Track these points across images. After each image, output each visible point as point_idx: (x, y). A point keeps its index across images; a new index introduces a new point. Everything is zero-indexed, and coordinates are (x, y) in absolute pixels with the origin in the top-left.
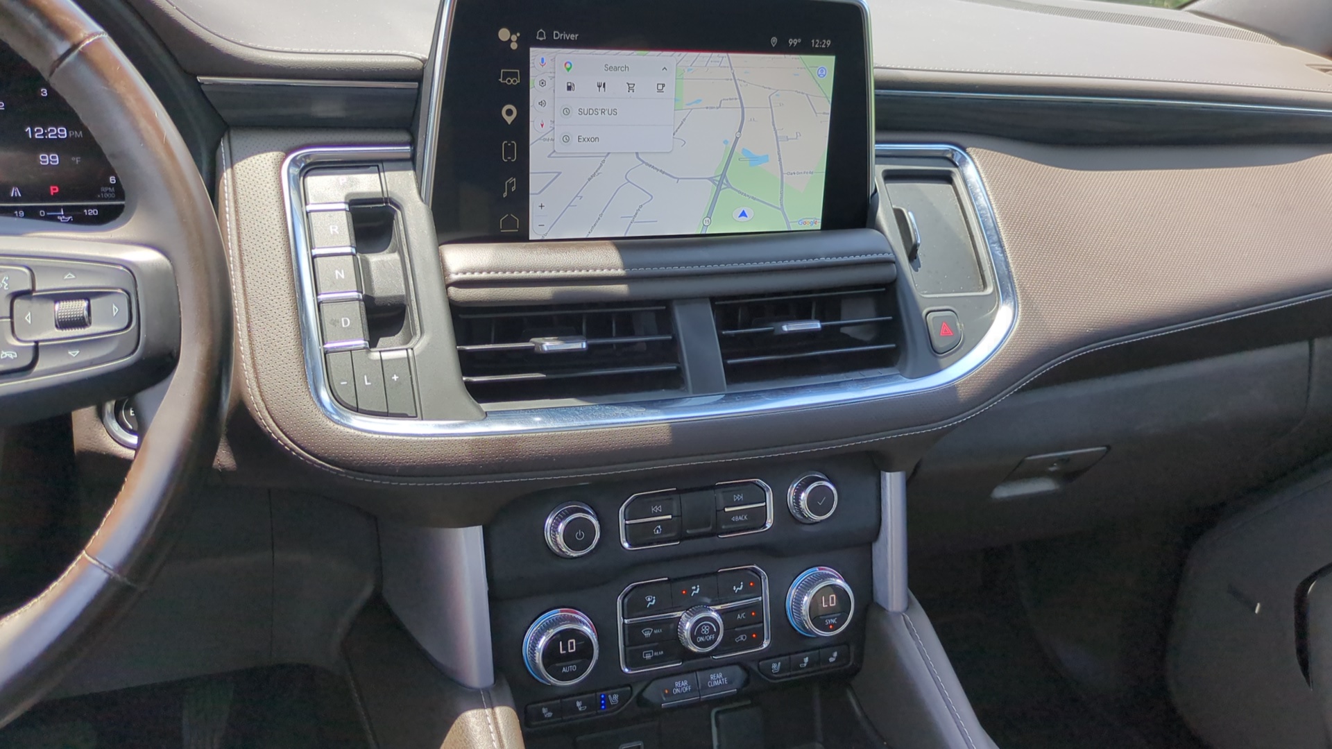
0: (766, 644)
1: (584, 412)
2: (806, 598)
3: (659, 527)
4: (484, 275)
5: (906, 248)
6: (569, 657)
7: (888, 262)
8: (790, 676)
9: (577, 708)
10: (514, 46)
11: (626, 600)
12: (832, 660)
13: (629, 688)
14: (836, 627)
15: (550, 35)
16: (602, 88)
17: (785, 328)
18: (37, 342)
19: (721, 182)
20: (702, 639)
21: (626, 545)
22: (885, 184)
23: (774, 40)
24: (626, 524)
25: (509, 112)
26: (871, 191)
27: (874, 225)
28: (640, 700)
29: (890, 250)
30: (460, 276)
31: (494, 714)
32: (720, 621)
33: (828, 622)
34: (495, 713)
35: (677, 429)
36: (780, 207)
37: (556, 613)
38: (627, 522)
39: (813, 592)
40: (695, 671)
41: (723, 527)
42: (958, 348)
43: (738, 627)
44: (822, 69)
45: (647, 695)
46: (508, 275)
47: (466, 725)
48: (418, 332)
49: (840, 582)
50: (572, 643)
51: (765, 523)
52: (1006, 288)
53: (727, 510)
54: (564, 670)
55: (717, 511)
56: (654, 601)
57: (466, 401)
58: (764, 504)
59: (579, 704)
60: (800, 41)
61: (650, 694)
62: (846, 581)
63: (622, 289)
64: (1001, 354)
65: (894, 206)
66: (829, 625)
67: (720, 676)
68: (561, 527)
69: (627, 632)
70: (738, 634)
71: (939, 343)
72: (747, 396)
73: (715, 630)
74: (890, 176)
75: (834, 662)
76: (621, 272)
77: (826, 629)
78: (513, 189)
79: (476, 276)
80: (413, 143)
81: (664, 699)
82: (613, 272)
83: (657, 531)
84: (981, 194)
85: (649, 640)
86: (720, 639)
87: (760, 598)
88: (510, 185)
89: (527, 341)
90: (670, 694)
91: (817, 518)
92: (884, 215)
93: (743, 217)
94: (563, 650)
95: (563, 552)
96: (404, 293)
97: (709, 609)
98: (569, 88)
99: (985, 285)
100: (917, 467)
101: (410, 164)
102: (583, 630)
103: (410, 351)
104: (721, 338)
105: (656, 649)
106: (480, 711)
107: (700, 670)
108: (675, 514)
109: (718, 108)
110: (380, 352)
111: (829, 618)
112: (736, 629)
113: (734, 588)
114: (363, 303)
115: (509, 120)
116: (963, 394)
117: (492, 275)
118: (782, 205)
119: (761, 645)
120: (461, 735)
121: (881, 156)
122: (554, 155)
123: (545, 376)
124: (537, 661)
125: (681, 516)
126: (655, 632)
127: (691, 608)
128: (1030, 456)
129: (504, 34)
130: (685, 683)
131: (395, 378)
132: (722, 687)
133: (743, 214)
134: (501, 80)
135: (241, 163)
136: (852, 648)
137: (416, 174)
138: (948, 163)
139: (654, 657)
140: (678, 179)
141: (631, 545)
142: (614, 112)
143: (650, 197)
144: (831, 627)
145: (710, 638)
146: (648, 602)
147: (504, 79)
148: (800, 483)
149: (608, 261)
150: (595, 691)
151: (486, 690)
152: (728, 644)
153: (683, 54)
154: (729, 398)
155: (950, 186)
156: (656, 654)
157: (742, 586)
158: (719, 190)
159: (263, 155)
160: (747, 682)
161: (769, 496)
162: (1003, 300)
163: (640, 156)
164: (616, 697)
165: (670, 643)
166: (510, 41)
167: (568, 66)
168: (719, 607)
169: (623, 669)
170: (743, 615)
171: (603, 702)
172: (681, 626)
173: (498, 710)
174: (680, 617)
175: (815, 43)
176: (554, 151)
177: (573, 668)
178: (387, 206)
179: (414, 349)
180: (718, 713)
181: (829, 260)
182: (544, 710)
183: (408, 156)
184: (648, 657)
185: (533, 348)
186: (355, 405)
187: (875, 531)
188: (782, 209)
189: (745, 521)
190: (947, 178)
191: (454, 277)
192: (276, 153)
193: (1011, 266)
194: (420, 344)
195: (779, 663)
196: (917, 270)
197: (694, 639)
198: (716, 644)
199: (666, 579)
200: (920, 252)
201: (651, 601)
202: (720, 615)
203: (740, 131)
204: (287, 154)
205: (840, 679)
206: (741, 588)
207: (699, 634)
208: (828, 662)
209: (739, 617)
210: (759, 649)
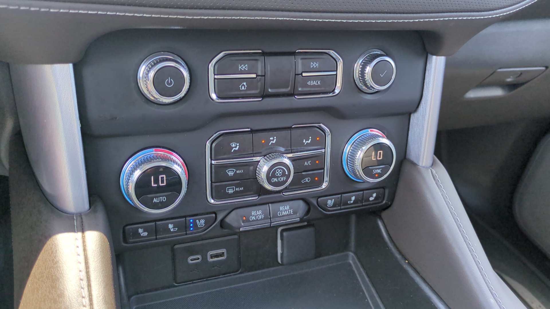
0: (324, 185)
2: (359, 153)
3: (245, 84)
6: (160, 190)
8: (340, 209)
9: (169, 229)
11: (214, 145)
12: (371, 199)
13: (214, 215)
14: (380, 176)
20: (275, 180)
21: (214, 96)
24: (215, 79)
28: (223, 224)
31: (83, 238)
32: (291, 167)
33: (375, 172)
34: (84, 236)
37: (152, 152)
38: (216, 77)
39: (365, 148)
40: (268, 203)
41: (300, 89)
43: (304, 171)
45: (228, 220)
47: (55, 246)
49: (385, 141)
50: (162, 178)
51: (334, 89)
53: (304, 74)
54: (155, 200)
55: (296, 75)
56: (238, 147)
58: (335, 73)
59: (171, 226)
61: (232, 219)
62: (391, 141)
66: (375, 174)
67: (287, 207)
68: (152, 74)
69: (213, 170)
70: (304, 177)
73: (287, 173)
75: (373, 200)
77: (373, 176)
81: (242, 224)
83: (243, 87)
85: (232, 179)
86: (290, 180)
87: (323, 150)
90: (248, 221)
91: (377, 88)
94: (154, 183)
95: (157, 99)
97: (283, 156)
102: (173, 168)
105: (237, 186)
107: (272, 203)
108: (260, 73)
111: (376, 169)
112: (303, 173)
113: (304, 141)
119: (321, 186)
120: (50, 256)
124: (130, 191)
125: (264, 76)
126: (238, 172)
127: (268, 154)
128: (500, 68)
130: (260, 212)
132: (288, 216)
136: (387, 191)
139: (236, 192)
141: (219, 97)
144: (376, 175)
145: (282, 179)
146: (233, 147)
148: (366, 57)
150: (185, 217)
151: (80, 215)
152: (297, 184)
156: (237, 189)
157: (310, 140)
160: (308, 212)
161: (340, 67)
164: (203, 221)
165: (249, 182)
168: (290, 155)
169: (209, 199)
170: (309, 162)
171: (191, 225)
172: (259, 169)
173: (88, 234)
174: (259, 161)
177: (164, 199)
180: (283, 231)
182: (140, 231)
184: (231, 191)
189: (318, 86)
195: (333, 200)
197: (269, 179)
198: (287, 184)
199: (247, 130)
202: (291, 161)
206: (309, 142)
207: (274, 175)
208: (369, 200)
209: (306, 163)
210: (319, 189)
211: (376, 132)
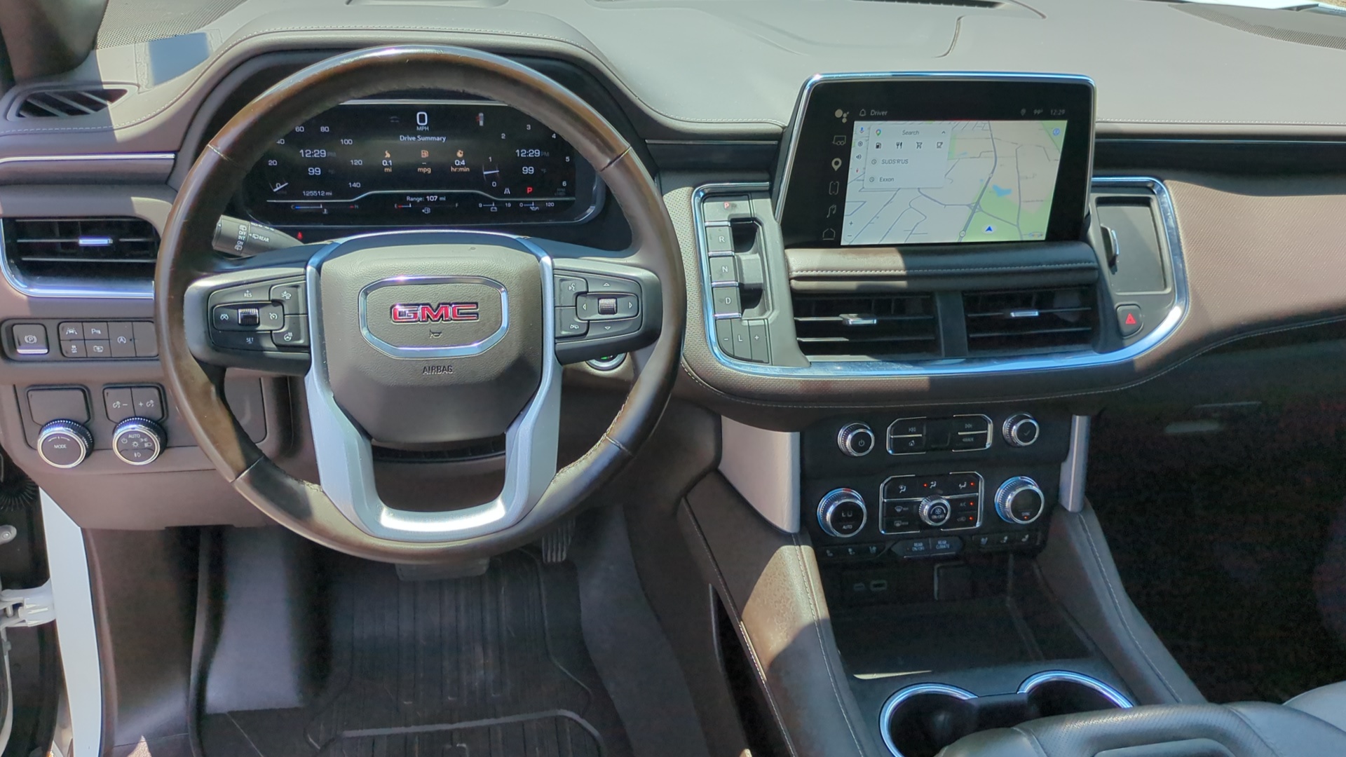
0: (978, 525)
1: (872, 366)
2: (1010, 497)
3: (912, 441)
4: (814, 273)
5: (1108, 257)
6: (848, 519)
7: (1092, 269)
8: (993, 548)
9: (849, 553)
10: (844, 120)
11: (886, 487)
12: (1024, 540)
13: (883, 544)
14: (1029, 518)
15: (868, 113)
16: (899, 146)
17: (1013, 315)
18: (589, 320)
19: (975, 207)
20: (935, 517)
21: (890, 451)
22: (1097, 206)
23: (1023, 111)
25: (837, 163)
26: (1086, 213)
27: (1086, 240)
28: (890, 553)
29: (1093, 258)
30: (799, 273)
31: (800, 549)
32: (948, 506)
33: (1024, 514)
35: (934, 381)
36: (1016, 224)
37: (841, 491)
38: (892, 437)
39: (1015, 493)
40: (929, 537)
41: (956, 445)
42: (1139, 331)
43: (960, 511)
44: (1057, 130)
45: (893, 549)
46: (829, 273)
47: (781, 555)
48: (771, 308)
49: (1036, 489)
50: (849, 511)
51: (985, 444)
52: (1181, 289)
53: (959, 433)
54: (844, 527)
55: (952, 434)
56: (905, 489)
57: (798, 353)
58: (986, 432)
59: (850, 550)
60: (1042, 111)
61: (897, 549)
62: (1040, 488)
63: (903, 284)
64: (1170, 339)
65: (1102, 225)
66: (1024, 516)
67: (945, 542)
68: (849, 437)
69: (885, 507)
70: (960, 517)
71: (1125, 328)
72: (982, 360)
73: (945, 512)
74: (1101, 202)
75: (1026, 541)
76: (903, 272)
77: (1022, 518)
78: (834, 212)
79: (809, 273)
80: (772, 180)
81: (906, 553)
82: (897, 272)
83: (911, 444)
84: (1171, 217)
85: (899, 515)
86: (947, 518)
87: (977, 494)
88: (832, 210)
89: (837, 315)
90: (910, 551)
91: (1023, 444)
92: (1093, 233)
93: (989, 231)
94: (844, 515)
95: (849, 453)
96: (762, 281)
97: (942, 498)
98: (878, 147)
99: (1166, 287)
100: (1100, 414)
101: (768, 194)
102: (857, 503)
103: (766, 320)
104: (967, 318)
105: (903, 520)
106: (792, 547)
107: (932, 537)
108: (924, 434)
109: (978, 158)
110: (748, 320)
111: (1025, 512)
112: (959, 513)
113: (960, 486)
114: (738, 288)
115: (836, 168)
116: (1138, 366)
117: (819, 273)
118: (1018, 222)
119: (975, 525)
121: (1097, 187)
122: (863, 190)
123: (847, 340)
124: (827, 521)
125: (928, 435)
126: (904, 509)
127: (929, 496)
128: (1195, 405)
129: (839, 113)
130: (921, 544)
131: (757, 337)
132: (946, 550)
133: (989, 229)
134: (834, 142)
135: (667, 195)
136: (1039, 533)
137: (772, 201)
138: (1148, 191)
139: (901, 526)
140: (945, 205)
141: (894, 452)
142: (906, 161)
143: (924, 218)
144: (1026, 517)
145: (941, 517)
146: (901, 489)
147: (836, 142)
148: (1013, 419)
149: (893, 263)
150: (862, 543)
151: (795, 534)
152: (952, 522)
153: (957, 122)
154: (969, 361)
155: (1148, 209)
156: (903, 524)
157: (965, 485)
158: (974, 212)
159: (681, 189)
160: (963, 548)
161: (990, 427)
162: (1178, 298)
163: (921, 190)
164: (874, 548)
165: (913, 518)
166: (842, 117)
167: (878, 132)
168: (948, 497)
169: (880, 531)
170: (964, 504)
171: (866, 551)
172: (921, 507)
173: (802, 547)
174: (921, 502)
175: (1054, 112)
176: (863, 188)
177: (850, 527)
178: (753, 223)
179: (769, 319)
180: (939, 567)
181: (1048, 267)
182: (828, 552)
183: (768, 188)
184: (898, 525)
185: (841, 321)
186: (732, 353)
187: (1064, 454)
188: (1018, 226)
189: (971, 442)
190: (1146, 202)
191: (794, 274)
192: (688, 188)
193: (1187, 272)
194: (772, 316)
195: (986, 538)
196: (1113, 273)
197: (930, 516)
198: (944, 521)
199: (914, 475)
200: (1118, 261)
201: (903, 489)
202: (949, 503)
203: (992, 173)
204: (695, 188)
205: (1029, 553)
207: (934, 513)
208: (1021, 541)
209: (961, 505)
210: (974, 527)
211: (1027, 479)
